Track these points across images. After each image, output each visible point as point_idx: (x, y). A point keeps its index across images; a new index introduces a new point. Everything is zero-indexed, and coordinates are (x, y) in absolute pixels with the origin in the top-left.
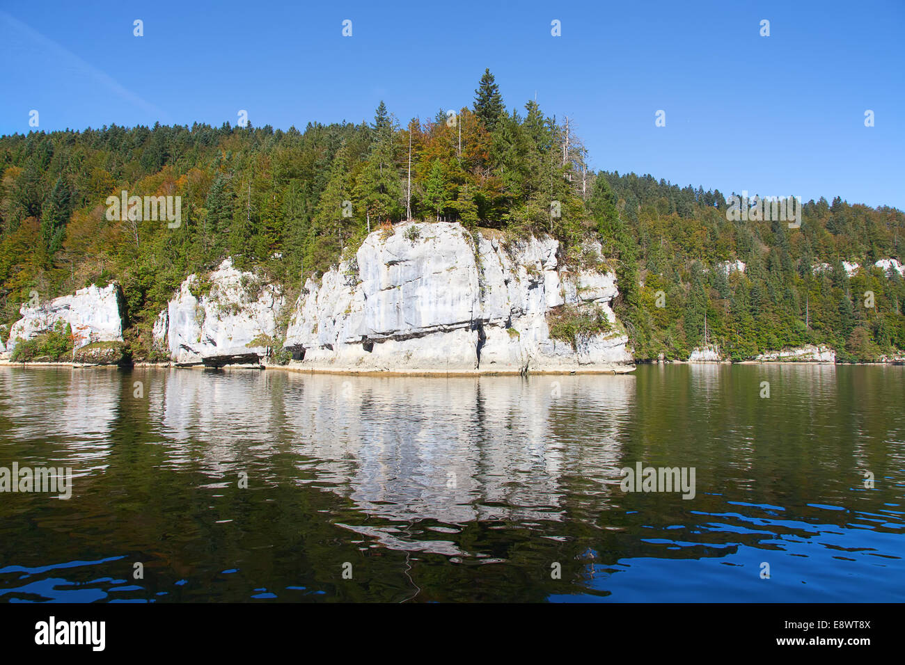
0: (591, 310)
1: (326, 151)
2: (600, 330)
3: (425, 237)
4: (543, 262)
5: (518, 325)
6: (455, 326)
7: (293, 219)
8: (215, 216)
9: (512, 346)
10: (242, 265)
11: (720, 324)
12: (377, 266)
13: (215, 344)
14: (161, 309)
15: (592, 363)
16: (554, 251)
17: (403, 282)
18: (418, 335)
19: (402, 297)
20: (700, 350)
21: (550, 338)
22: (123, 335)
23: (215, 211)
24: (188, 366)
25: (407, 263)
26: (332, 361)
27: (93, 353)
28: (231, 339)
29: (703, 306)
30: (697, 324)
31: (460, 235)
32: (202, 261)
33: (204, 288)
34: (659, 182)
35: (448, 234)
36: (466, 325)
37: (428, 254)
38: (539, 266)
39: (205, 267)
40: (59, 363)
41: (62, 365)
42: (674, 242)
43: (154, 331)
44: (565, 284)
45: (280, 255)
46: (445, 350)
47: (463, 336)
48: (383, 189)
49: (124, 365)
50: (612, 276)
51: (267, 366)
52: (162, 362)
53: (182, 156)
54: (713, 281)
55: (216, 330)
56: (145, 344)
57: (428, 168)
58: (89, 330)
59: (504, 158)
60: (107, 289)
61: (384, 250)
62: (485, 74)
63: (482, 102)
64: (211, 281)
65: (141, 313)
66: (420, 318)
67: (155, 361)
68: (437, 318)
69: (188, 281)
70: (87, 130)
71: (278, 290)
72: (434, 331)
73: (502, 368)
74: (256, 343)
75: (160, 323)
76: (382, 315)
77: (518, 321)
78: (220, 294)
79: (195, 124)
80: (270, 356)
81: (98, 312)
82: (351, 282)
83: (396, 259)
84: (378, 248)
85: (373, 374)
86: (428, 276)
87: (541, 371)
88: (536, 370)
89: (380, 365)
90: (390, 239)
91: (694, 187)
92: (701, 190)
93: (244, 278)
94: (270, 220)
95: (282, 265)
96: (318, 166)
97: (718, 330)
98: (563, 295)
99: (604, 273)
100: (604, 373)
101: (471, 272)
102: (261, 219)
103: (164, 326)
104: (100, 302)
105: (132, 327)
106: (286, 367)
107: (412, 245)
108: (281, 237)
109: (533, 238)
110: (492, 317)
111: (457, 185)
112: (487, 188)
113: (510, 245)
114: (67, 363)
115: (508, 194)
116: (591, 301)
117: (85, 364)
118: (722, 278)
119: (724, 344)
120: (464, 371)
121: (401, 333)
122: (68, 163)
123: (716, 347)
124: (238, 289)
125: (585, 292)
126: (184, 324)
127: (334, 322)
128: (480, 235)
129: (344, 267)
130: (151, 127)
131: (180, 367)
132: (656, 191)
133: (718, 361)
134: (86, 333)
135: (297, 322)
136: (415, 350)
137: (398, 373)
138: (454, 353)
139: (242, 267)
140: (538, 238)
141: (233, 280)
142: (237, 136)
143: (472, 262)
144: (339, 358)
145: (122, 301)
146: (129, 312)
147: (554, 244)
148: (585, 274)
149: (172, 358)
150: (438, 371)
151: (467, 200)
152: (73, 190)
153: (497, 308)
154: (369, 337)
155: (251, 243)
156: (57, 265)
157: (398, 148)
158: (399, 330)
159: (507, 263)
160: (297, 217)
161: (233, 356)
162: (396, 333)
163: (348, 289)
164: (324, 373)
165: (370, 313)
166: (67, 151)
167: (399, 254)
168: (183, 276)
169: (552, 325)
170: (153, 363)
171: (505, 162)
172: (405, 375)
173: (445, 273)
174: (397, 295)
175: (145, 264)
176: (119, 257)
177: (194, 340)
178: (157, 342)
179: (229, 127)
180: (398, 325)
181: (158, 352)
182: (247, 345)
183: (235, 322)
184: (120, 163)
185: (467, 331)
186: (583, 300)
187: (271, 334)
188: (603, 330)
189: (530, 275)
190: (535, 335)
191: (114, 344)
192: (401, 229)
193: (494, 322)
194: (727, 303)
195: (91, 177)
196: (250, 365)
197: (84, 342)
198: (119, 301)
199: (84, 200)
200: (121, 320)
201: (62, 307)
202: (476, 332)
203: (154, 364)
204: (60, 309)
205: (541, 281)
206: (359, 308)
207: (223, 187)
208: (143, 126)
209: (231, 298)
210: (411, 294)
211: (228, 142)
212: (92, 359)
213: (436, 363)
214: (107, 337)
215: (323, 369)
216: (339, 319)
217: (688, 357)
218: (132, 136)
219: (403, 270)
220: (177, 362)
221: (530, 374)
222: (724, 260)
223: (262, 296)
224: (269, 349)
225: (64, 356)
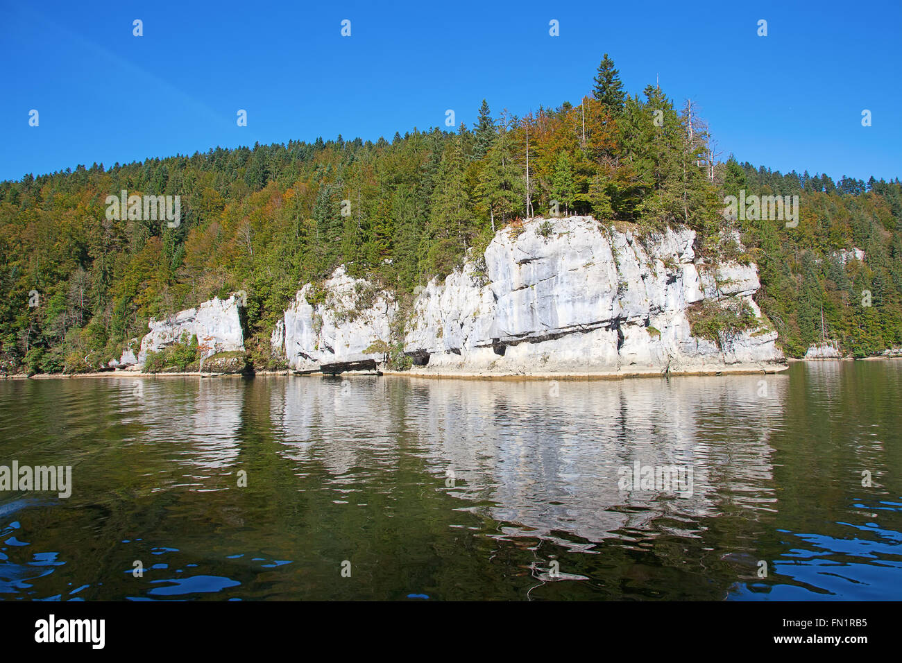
0: (734, 305)
1: (431, 154)
2: (745, 325)
3: (558, 232)
4: (680, 255)
5: (656, 323)
6: (595, 326)
7: (403, 224)
8: (324, 226)
9: (653, 346)
10: (354, 272)
11: (839, 317)
12: (508, 265)
13: (332, 351)
14: (278, 319)
15: (739, 362)
16: (691, 242)
17: (537, 281)
18: (554, 337)
19: (536, 297)
20: (818, 347)
21: (692, 336)
22: (244, 345)
23: (324, 221)
24: (306, 374)
25: (540, 261)
26: (461, 366)
27: (219, 362)
28: (348, 345)
29: (818, 299)
30: (812, 318)
31: (596, 228)
32: (316, 270)
33: (319, 297)
34: (758, 169)
35: (583, 228)
36: (607, 324)
37: (563, 249)
38: (676, 258)
39: (319, 276)
40: (186, 373)
41: (188, 375)
42: (781, 232)
43: (272, 340)
44: (703, 278)
45: (391, 261)
46: (585, 351)
47: (603, 336)
48: (506, 186)
49: (247, 373)
50: (754, 266)
51: (384, 372)
52: (281, 370)
53: (280, 172)
54: (827, 272)
55: (334, 337)
56: (264, 352)
57: (553, 161)
58: (214, 341)
59: (633, 146)
60: (228, 301)
61: (515, 248)
62: (603, 60)
63: (603, 90)
64: (326, 289)
65: (259, 324)
66: (557, 318)
67: (274, 369)
68: (576, 318)
69: (303, 290)
70: (196, 154)
71: (391, 295)
72: (573, 332)
73: (644, 370)
74: (372, 349)
75: (277, 333)
76: (515, 318)
77: (656, 320)
78: (336, 302)
79: (291, 141)
80: (387, 362)
81: (221, 323)
82: (478, 283)
83: (529, 257)
84: (508, 247)
85: (507, 378)
86: (563, 273)
87: (683, 371)
88: (678, 371)
89: (515, 369)
90: (521, 237)
91: (798, 172)
92: (806, 175)
93: (357, 285)
94: (380, 226)
95: (394, 271)
96: (423, 171)
97: (838, 324)
98: (702, 290)
99: (747, 264)
100: (752, 373)
101: (609, 268)
102: (371, 225)
103: (281, 336)
104: (223, 314)
105: (252, 337)
106: (404, 372)
107: (545, 242)
108: (392, 243)
109: (668, 229)
110: (630, 315)
111: (585, 177)
112: (617, 177)
113: (645, 237)
114: (193, 373)
115: (640, 183)
116: (734, 294)
117: (212, 374)
118: (837, 266)
119: (845, 339)
120: (606, 374)
121: (537, 335)
122: (182, 186)
123: (836, 343)
124: (353, 297)
125: (726, 286)
126: (302, 333)
127: (462, 325)
128: (613, 228)
129: (469, 268)
130: (251, 148)
131: (298, 375)
132: (756, 179)
133: (838, 358)
134: (211, 344)
135: (419, 326)
136: (552, 352)
137: (536, 377)
138: (595, 353)
139: (356, 274)
140: (674, 228)
141: (347, 287)
142: (330, 150)
143: (609, 257)
144: (470, 362)
145: (243, 311)
146: (249, 323)
147: (691, 235)
148: (725, 266)
149: (290, 366)
150: (578, 374)
151: (599, 192)
152: (188, 211)
153: (634, 305)
154: (502, 339)
155: (363, 250)
156: (179, 280)
157: (513, 144)
158: (534, 332)
159: (643, 257)
160: (407, 222)
161: (351, 363)
162: (530, 335)
163: (477, 290)
164: (452, 378)
165: (502, 314)
166: (181, 175)
167: (532, 252)
168: (297, 285)
169: (694, 322)
170: (273, 371)
171: (635, 149)
172: (542, 379)
173: (581, 270)
174: (531, 295)
175: (262, 276)
176: (236, 270)
177: (312, 348)
178: (275, 351)
179: (322, 142)
180: (533, 325)
181: (277, 361)
182: (364, 352)
183: (352, 329)
184: (227, 183)
185: (607, 330)
186: (724, 295)
187: (386, 340)
188: (749, 326)
189: (668, 269)
190: (676, 333)
191: (238, 353)
192: (532, 225)
193: (632, 320)
194: (845, 295)
195: (203, 197)
196: (367, 372)
197: (210, 353)
198: (240, 313)
199: (198, 218)
200: (242, 330)
201: (186, 320)
202: (615, 331)
203: (273, 373)
204: (184, 322)
205: (680, 275)
206: (488, 310)
207: (330, 196)
208: (244, 147)
209: (346, 305)
210: (546, 293)
211: (321, 156)
212: (218, 369)
213: (576, 366)
214: (231, 347)
215: (451, 374)
216: (468, 322)
217: (804, 354)
218: (235, 156)
219: (536, 268)
220: (295, 370)
221: (672, 375)
222: (839, 249)
223: (376, 302)
224: (386, 354)
225: (190, 366)
